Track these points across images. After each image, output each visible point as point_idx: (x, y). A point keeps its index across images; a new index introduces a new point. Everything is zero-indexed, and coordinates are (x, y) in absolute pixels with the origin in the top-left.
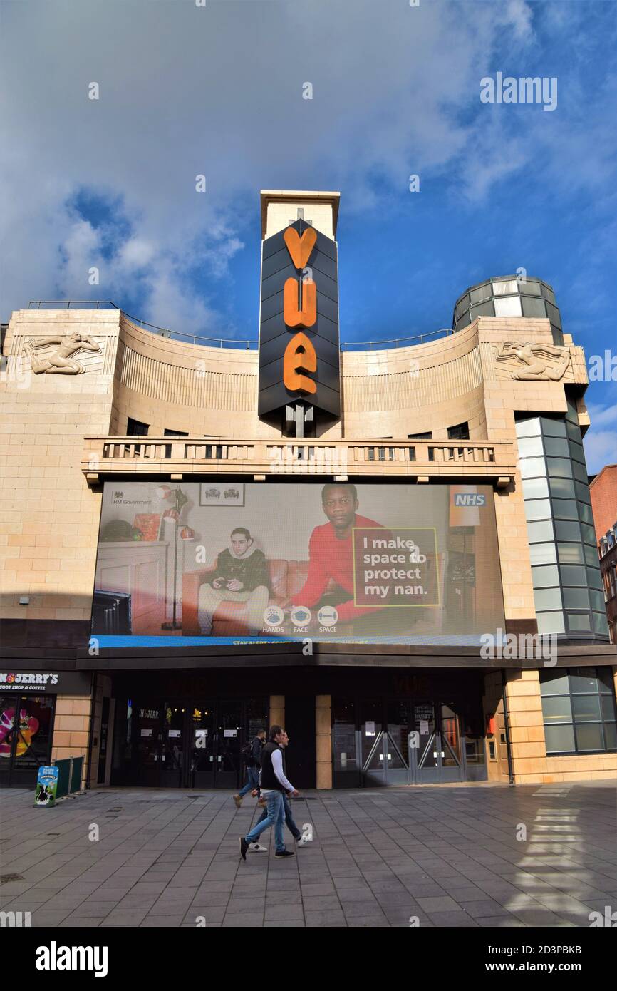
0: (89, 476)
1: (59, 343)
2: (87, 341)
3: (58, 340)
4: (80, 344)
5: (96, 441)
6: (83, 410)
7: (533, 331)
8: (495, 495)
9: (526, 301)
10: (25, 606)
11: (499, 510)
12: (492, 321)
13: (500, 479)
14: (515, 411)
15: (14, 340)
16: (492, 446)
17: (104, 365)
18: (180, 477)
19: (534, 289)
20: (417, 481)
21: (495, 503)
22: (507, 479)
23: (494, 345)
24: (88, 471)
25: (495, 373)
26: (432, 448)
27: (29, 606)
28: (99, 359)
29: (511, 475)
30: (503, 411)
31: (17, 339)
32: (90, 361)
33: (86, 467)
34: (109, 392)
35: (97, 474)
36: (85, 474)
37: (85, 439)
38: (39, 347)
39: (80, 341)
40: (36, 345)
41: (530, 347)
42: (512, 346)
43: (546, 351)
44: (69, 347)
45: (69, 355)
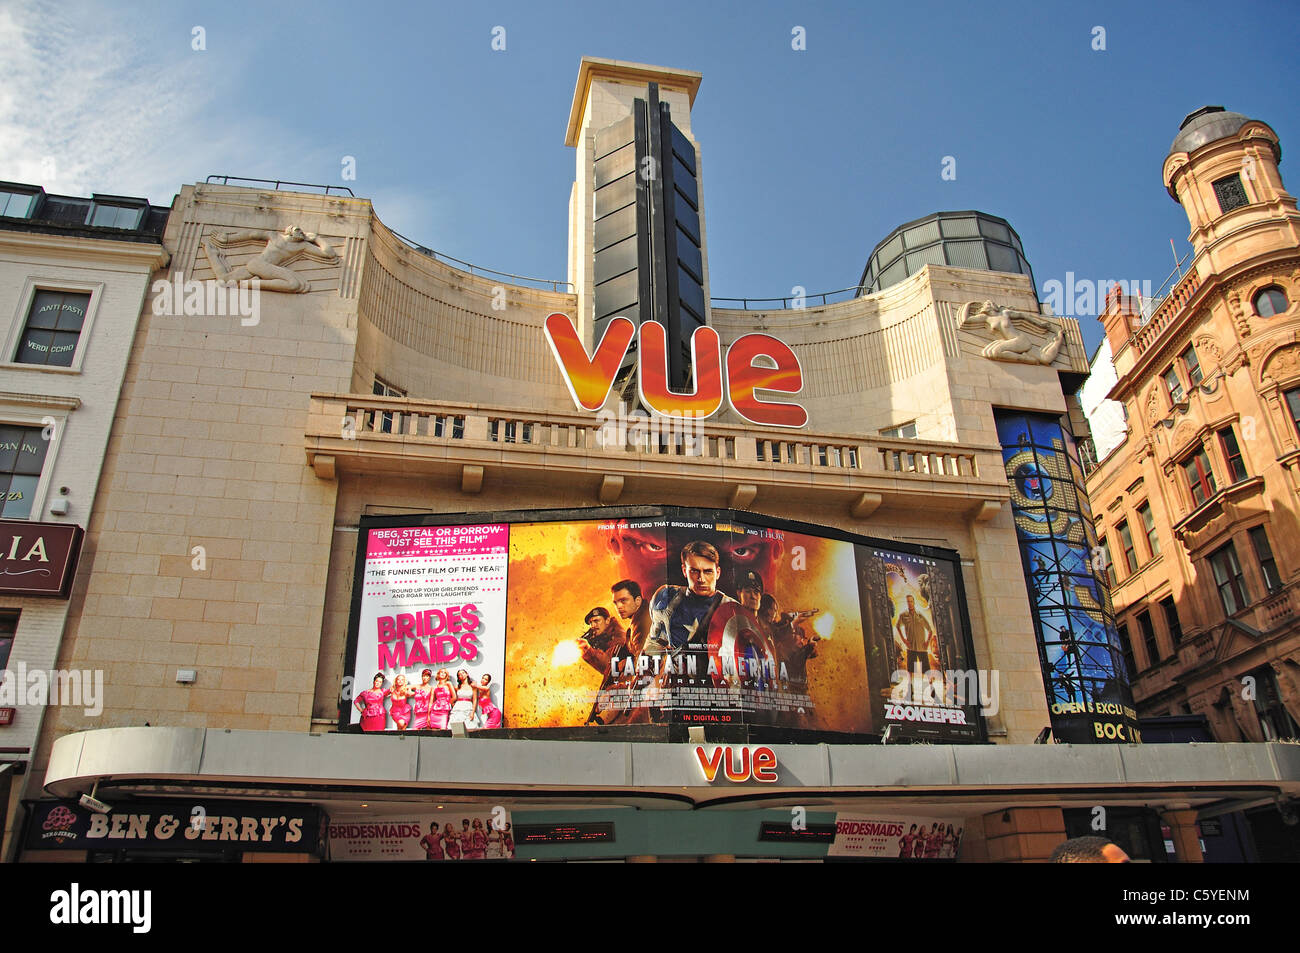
0: (319, 459)
1: (265, 240)
2: (313, 243)
3: (263, 234)
4: (301, 246)
5: (332, 402)
7: (1007, 291)
8: (975, 531)
9: (993, 248)
10: (186, 686)
11: (983, 554)
12: (949, 272)
13: (987, 505)
14: (993, 405)
15: (184, 229)
16: (971, 453)
17: (343, 283)
18: (480, 471)
19: (1000, 233)
20: (863, 502)
21: (976, 543)
22: (997, 505)
23: (954, 306)
24: (316, 451)
25: (960, 347)
26: (883, 451)
27: (195, 686)
28: (333, 273)
29: (1002, 499)
30: (976, 403)
31: (190, 229)
32: (318, 274)
33: (314, 443)
34: (350, 326)
35: (333, 457)
36: (311, 455)
37: (313, 397)
38: (228, 244)
39: (302, 240)
40: (223, 240)
41: (1008, 313)
42: (982, 310)
43: (1030, 322)
44: (281, 248)
45: (282, 261)
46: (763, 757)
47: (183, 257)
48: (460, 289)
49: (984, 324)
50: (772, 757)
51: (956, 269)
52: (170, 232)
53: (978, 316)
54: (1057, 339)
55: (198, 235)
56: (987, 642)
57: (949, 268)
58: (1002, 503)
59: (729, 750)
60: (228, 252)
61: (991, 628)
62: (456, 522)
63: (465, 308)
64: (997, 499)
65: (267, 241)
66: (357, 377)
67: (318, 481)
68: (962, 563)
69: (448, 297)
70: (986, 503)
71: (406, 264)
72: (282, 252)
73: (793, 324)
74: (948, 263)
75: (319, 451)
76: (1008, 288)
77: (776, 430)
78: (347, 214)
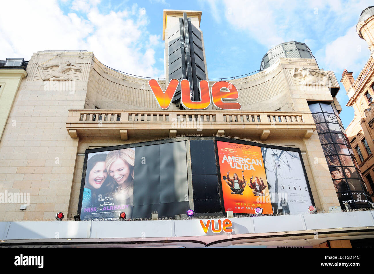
0: (70, 131)
2: (73, 66)
3: (58, 64)
4: (69, 67)
5: (76, 112)
7: (308, 64)
8: (305, 142)
9: (301, 52)
10: (23, 211)
11: (309, 150)
12: (287, 59)
13: (308, 132)
14: (307, 100)
15: (33, 65)
16: (301, 114)
17: (83, 77)
18: (126, 131)
19: (303, 47)
20: (263, 134)
21: (306, 146)
22: (312, 131)
23: (290, 69)
24: (69, 128)
25: (293, 82)
26: (269, 116)
27: (26, 210)
28: (80, 74)
29: (314, 129)
30: (301, 99)
31: (34, 65)
32: (75, 75)
33: (69, 126)
34: (85, 89)
35: (76, 130)
36: (68, 130)
37: (69, 111)
38: (46, 68)
39: (70, 65)
40: (45, 67)
41: (309, 70)
42: (300, 70)
43: (317, 73)
44: (63, 68)
45: (63, 72)
46: (227, 223)
47: (32, 73)
48: (126, 80)
49: (301, 74)
50: (230, 223)
51: (290, 58)
52: (28, 67)
53: (299, 72)
54: (327, 77)
55: (37, 66)
56: (313, 180)
57: (287, 58)
58: (314, 131)
59: (213, 221)
60: (46, 71)
61: (315, 175)
62: (117, 148)
63: (128, 86)
64: (312, 129)
65: (58, 66)
66: (86, 105)
67: (72, 139)
68: (302, 153)
69: (122, 83)
70: (308, 131)
71: (107, 73)
72: (63, 69)
73: (237, 83)
74: (287, 57)
75: (71, 128)
76: (308, 63)
77: (230, 111)
78: (85, 57)
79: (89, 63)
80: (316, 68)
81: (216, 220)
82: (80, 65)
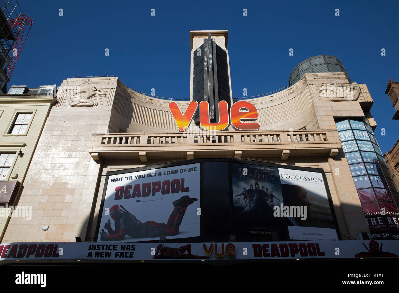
0: (93, 154)
1: (85, 92)
2: (99, 91)
3: (85, 91)
4: (96, 92)
5: (98, 136)
6: (94, 123)
10: (45, 231)
12: (313, 75)
14: (333, 116)
15: (62, 91)
16: (324, 133)
17: (108, 102)
18: (145, 154)
20: (283, 153)
21: (331, 166)
22: (337, 150)
23: (316, 85)
25: (319, 98)
27: (48, 231)
28: (105, 99)
29: (339, 148)
30: (327, 116)
32: (100, 100)
33: (91, 149)
34: (109, 114)
35: (97, 153)
36: (91, 153)
37: (92, 135)
40: (73, 94)
45: (89, 97)
46: (230, 247)
47: (61, 100)
48: (152, 103)
50: (234, 247)
51: (317, 73)
52: (58, 93)
57: (313, 73)
60: (74, 96)
64: (337, 148)
68: (326, 173)
70: (332, 150)
71: (133, 97)
72: (90, 95)
73: (263, 102)
75: (93, 152)
76: (337, 77)
77: (248, 131)
78: (110, 82)
79: (114, 88)
80: (346, 82)
81: (219, 244)
82: (105, 90)
